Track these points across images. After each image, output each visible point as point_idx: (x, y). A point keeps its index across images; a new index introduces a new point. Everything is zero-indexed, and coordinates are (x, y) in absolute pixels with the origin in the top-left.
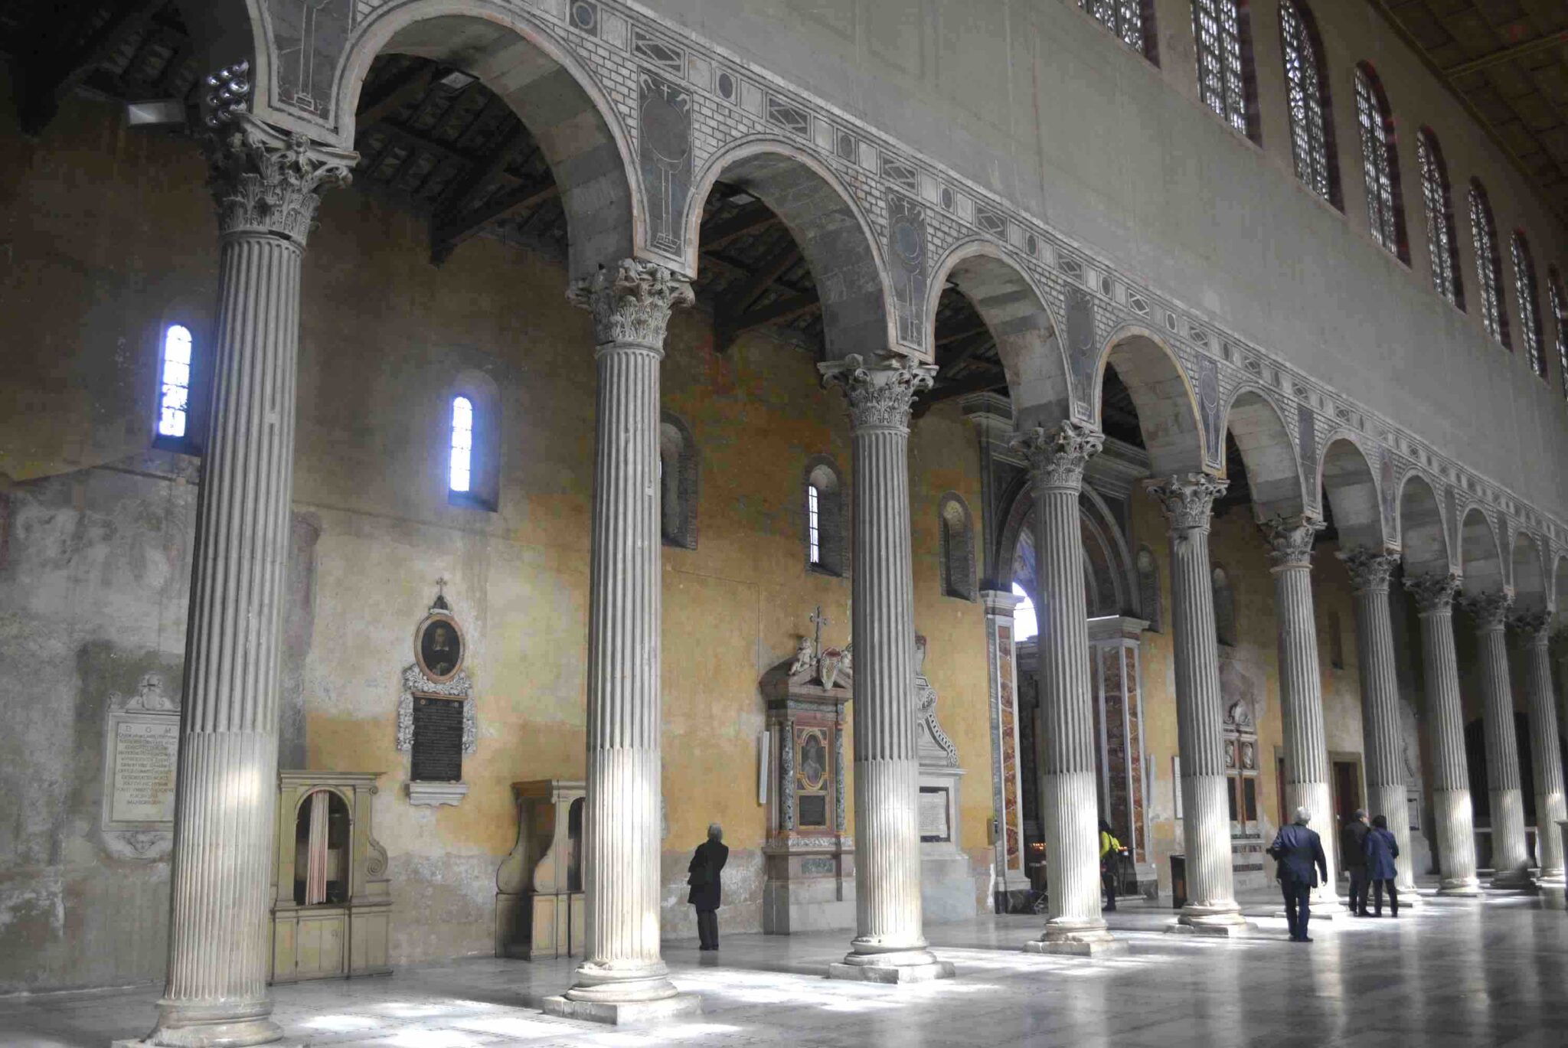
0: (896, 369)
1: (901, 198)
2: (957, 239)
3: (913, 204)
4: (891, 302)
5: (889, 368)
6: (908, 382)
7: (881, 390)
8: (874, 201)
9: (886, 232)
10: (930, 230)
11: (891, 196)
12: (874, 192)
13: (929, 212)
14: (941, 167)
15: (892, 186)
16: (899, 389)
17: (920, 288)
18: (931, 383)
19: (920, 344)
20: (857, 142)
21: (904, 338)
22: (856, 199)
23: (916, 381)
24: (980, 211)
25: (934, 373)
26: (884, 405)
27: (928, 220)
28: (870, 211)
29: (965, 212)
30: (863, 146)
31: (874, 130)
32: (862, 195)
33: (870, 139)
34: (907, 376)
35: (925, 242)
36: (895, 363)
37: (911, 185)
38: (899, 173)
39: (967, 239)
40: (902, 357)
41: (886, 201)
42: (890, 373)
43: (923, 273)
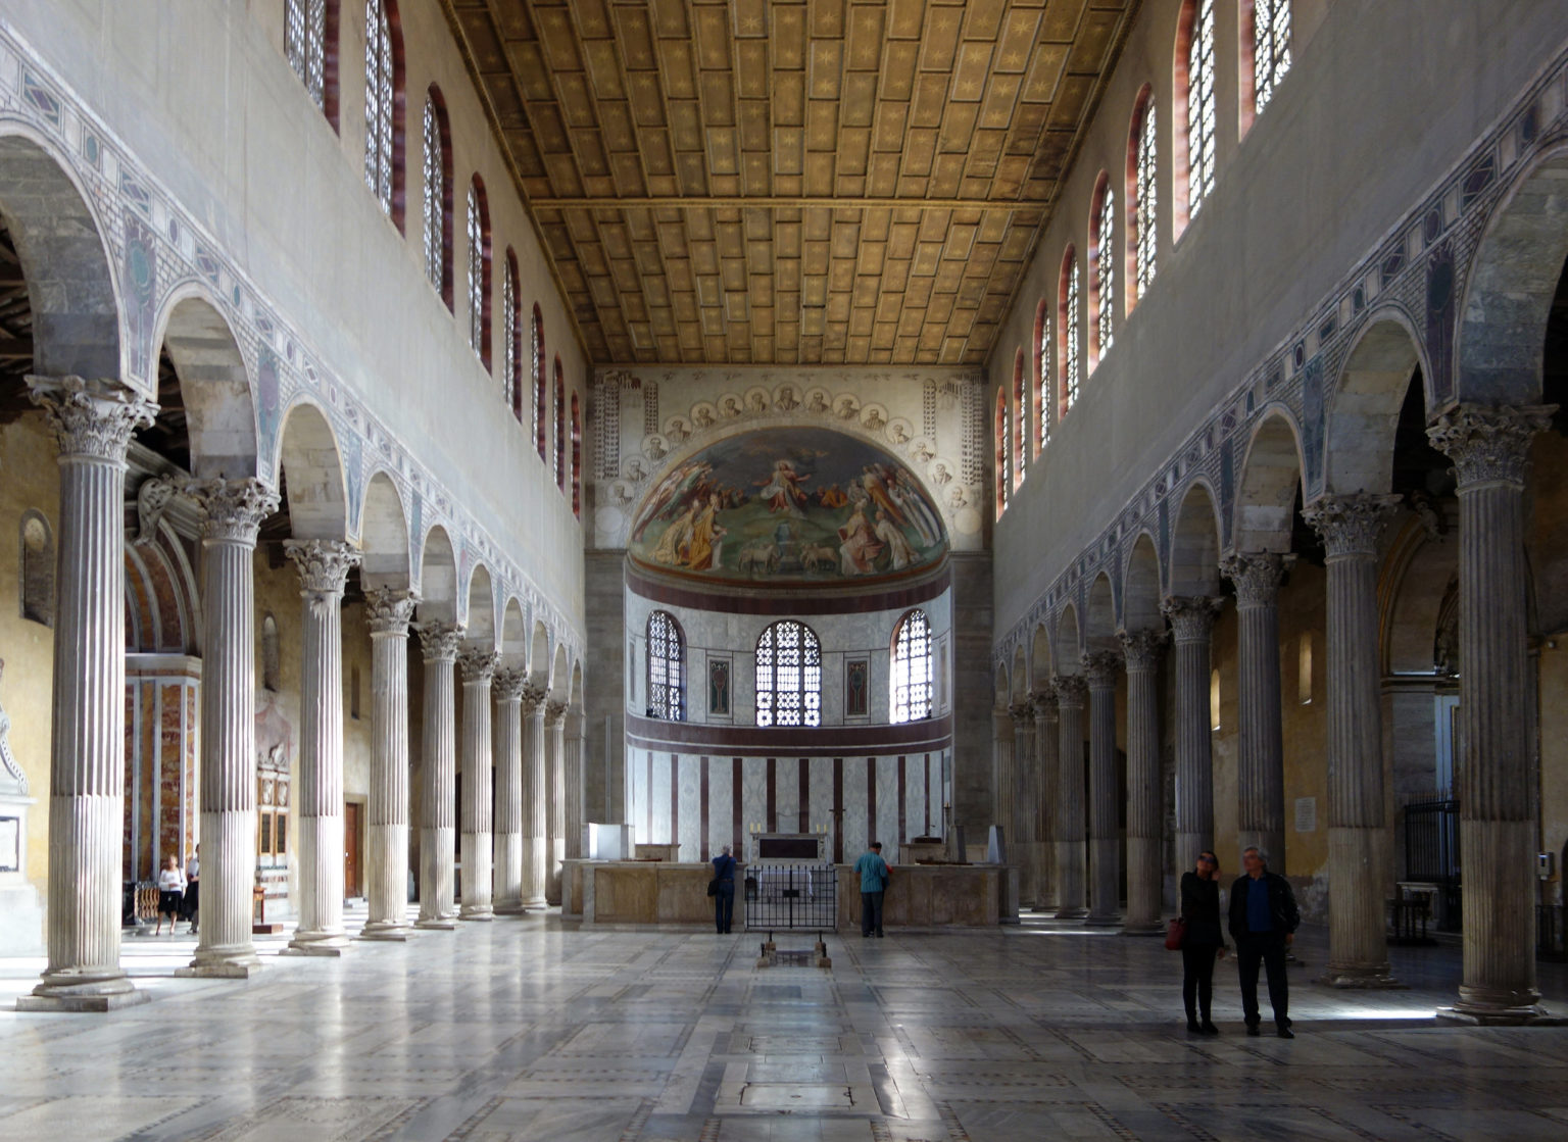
0: (121, 402)
1: (136, 220)
2: (180, 277)
3: (147, 230)
4: (124, 330)
5: (115, 399)
6: (132, 418)
7: (105, 421)
8: (113, 217)
9: (123, 253)
10: (159, 261)
11: (127, 216)
12: (113, 207)
13: (158, 242)
14: (170, 195)
15: (129, 205)
16: (122, 423)
17: (149, 322)
18: (152, 423)
19: (146, 380)
20: (102, 147)
21: (134, 372)
22: (99, 212)
23: (138, 418)
24: (199, 251)
25: (155, 413)
26: (106, 436)
27: (157, 250)
28: (109, 228)
29: (187, 250)
30: (106, 154)
31: (116, 138)
32: (103, 208)
33: (113, 149)
34: (132, 412)
35: (154, 272)
36: (121, 396)
37: (145, 208)
38: (135, 192)
39: (187, 279)
40: (129, 391)
41: (124, 220)
42: (116, 405)
43: (151, 306)
